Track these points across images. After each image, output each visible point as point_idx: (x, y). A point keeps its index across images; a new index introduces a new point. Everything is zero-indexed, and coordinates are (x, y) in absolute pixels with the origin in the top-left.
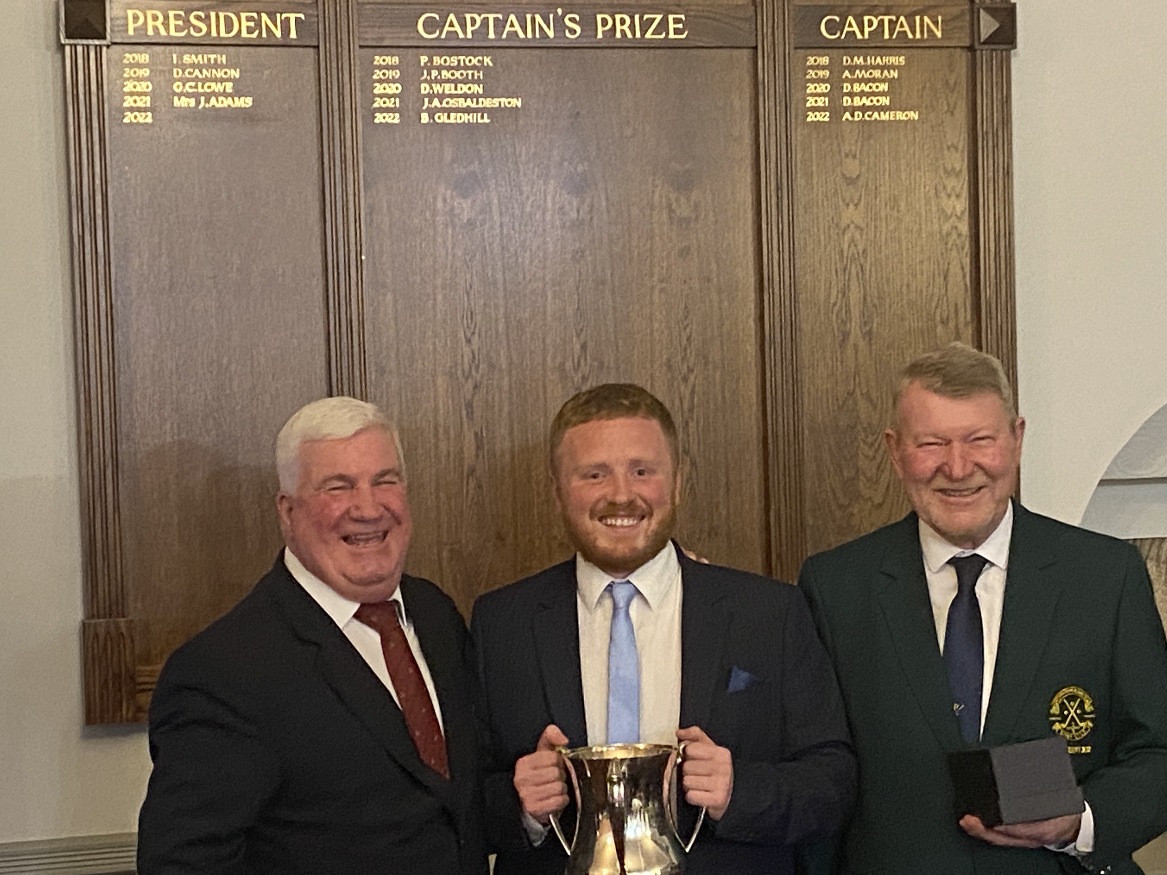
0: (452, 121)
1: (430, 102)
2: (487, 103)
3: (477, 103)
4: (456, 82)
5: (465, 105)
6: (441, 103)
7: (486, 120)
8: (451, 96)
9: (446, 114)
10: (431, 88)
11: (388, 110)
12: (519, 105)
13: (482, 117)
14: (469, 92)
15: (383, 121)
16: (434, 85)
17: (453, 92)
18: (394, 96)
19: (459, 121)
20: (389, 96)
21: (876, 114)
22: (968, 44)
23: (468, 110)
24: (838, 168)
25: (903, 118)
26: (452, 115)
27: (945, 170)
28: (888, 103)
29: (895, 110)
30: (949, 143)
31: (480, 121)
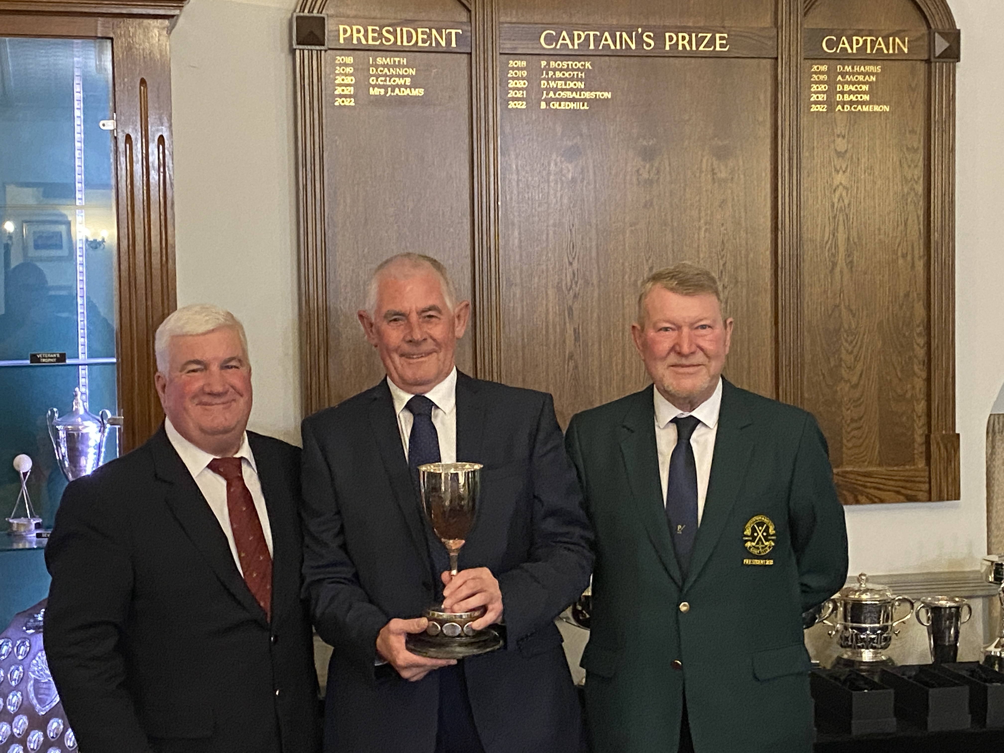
0: (562, 107)
1: (547, 94)
2: (587, 95)
3: (580, 95)
4: (565, 80)
5: (571, 97)
6: (555, 95)
7: (586, 107)
8: (563, 90)
9: (558, 103)
10: (548, 84)
11: (518, 99)
12: (610, 97)
13: (583, 105)
14: (574, 87)
15: (514, 107)
16: (550, 82)
17: (564, 87)
18: (522, 89)
19: (567, 108)
20: (519, 89)
21: (860, 107)
22: (926, 58)
23: (573, 100)
24: (832, 146)
25: (879, 110)
26: (563, 103)
27: (908, 148)
28: (868, 99)
29: (873, 104)
30: (910, 129)
31: (582, 108)
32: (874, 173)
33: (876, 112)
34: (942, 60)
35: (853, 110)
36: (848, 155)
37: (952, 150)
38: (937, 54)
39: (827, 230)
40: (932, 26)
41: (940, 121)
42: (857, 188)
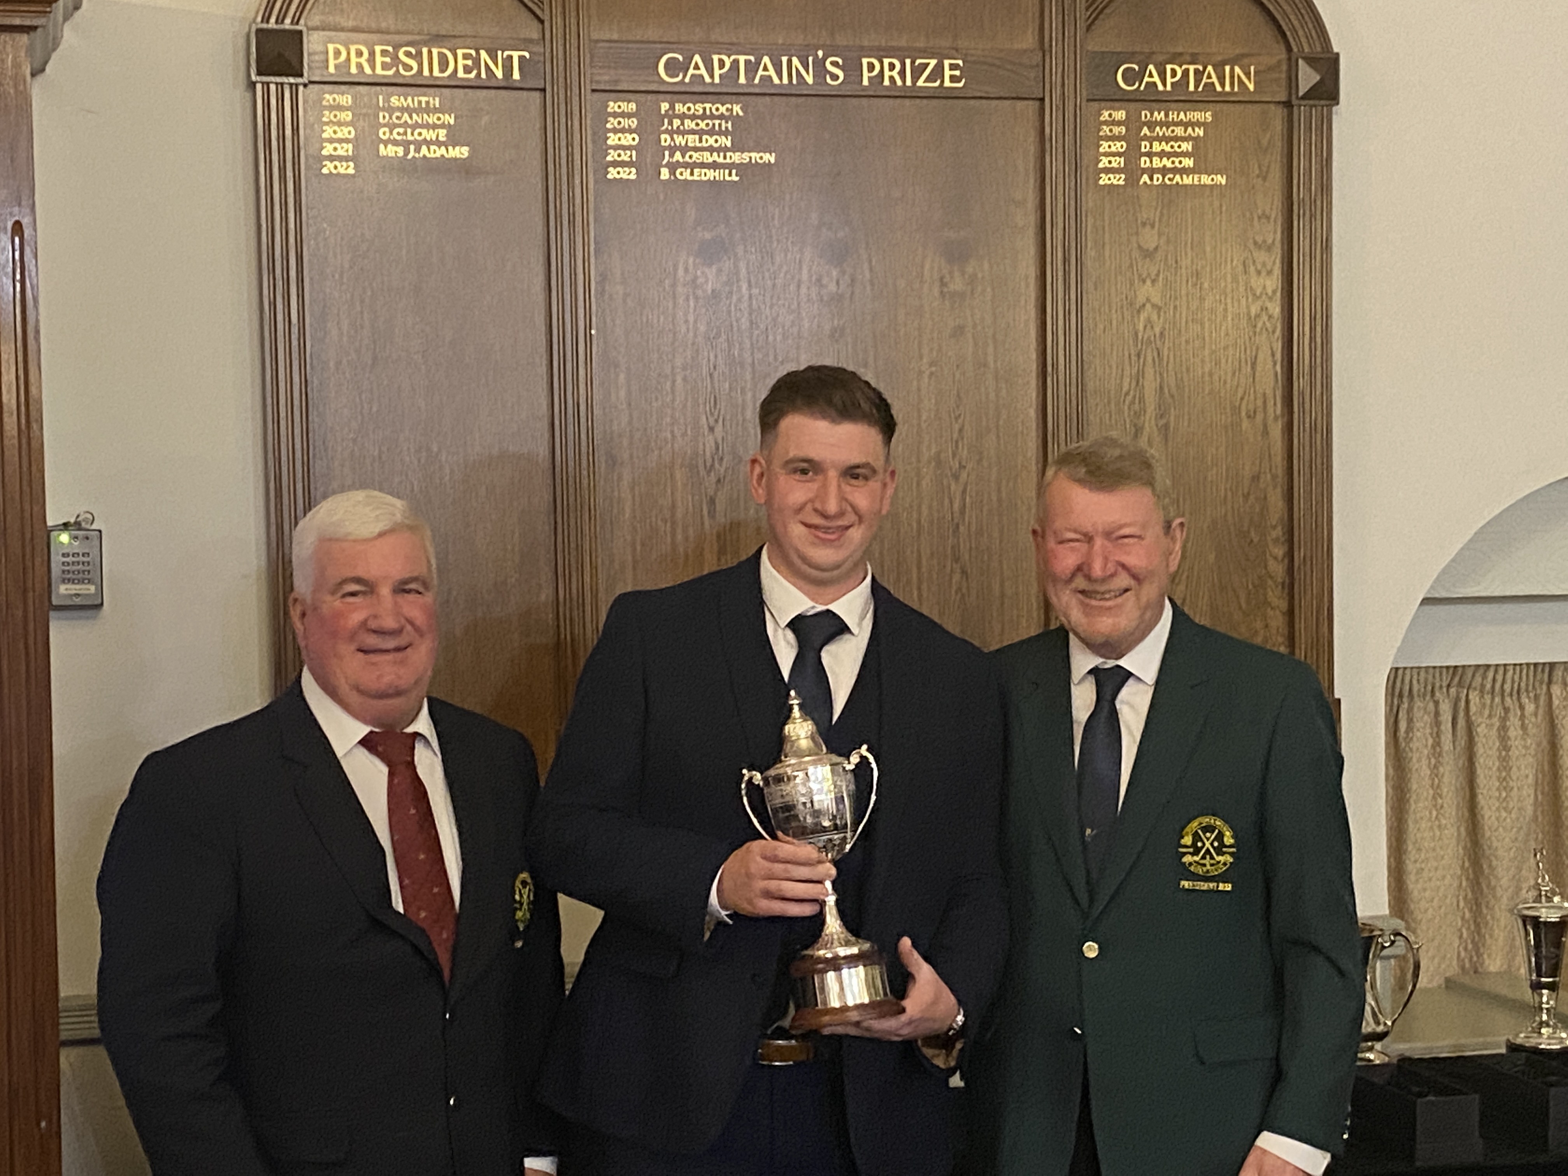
0: (696, 178)
1: (672, 155)
2: (736, 157)
3: (725, 158)
4: (700, 133)
5: (710, 160)
6: (683, 157)
7: (734, 178)
8: (696, 149)
9: (689, 171)
10: (672, 139)
11: (622, 164)
12: (773, 160)
13: (730, 174)
14: (716, 145)
15: (618, 177)
16: (675, 136)
17: (698, 145)
18: (630, 148)
19: (704, 178)
20: (624, 148)
21: (1178, 177)
22: (1284, 99)
23: (714, 166)
24: (1134, 239)
25: (1209, 182)
26: (696, 171)
27: (1255, 243)
28: (1192, 165)
29: (1200, 173)
30: (1260, 212)
31: (727, 178)
32: (1201, 284)
33: (1205, 185)
34: (1311, 102)
35: (1168, 182)
36: (1159, 255)
37: (1327, 246)
38: (1301, 94)
39: (1127, 373)
40: (1295, 49)
41: (1307, 199)
42: (1175, 307)
